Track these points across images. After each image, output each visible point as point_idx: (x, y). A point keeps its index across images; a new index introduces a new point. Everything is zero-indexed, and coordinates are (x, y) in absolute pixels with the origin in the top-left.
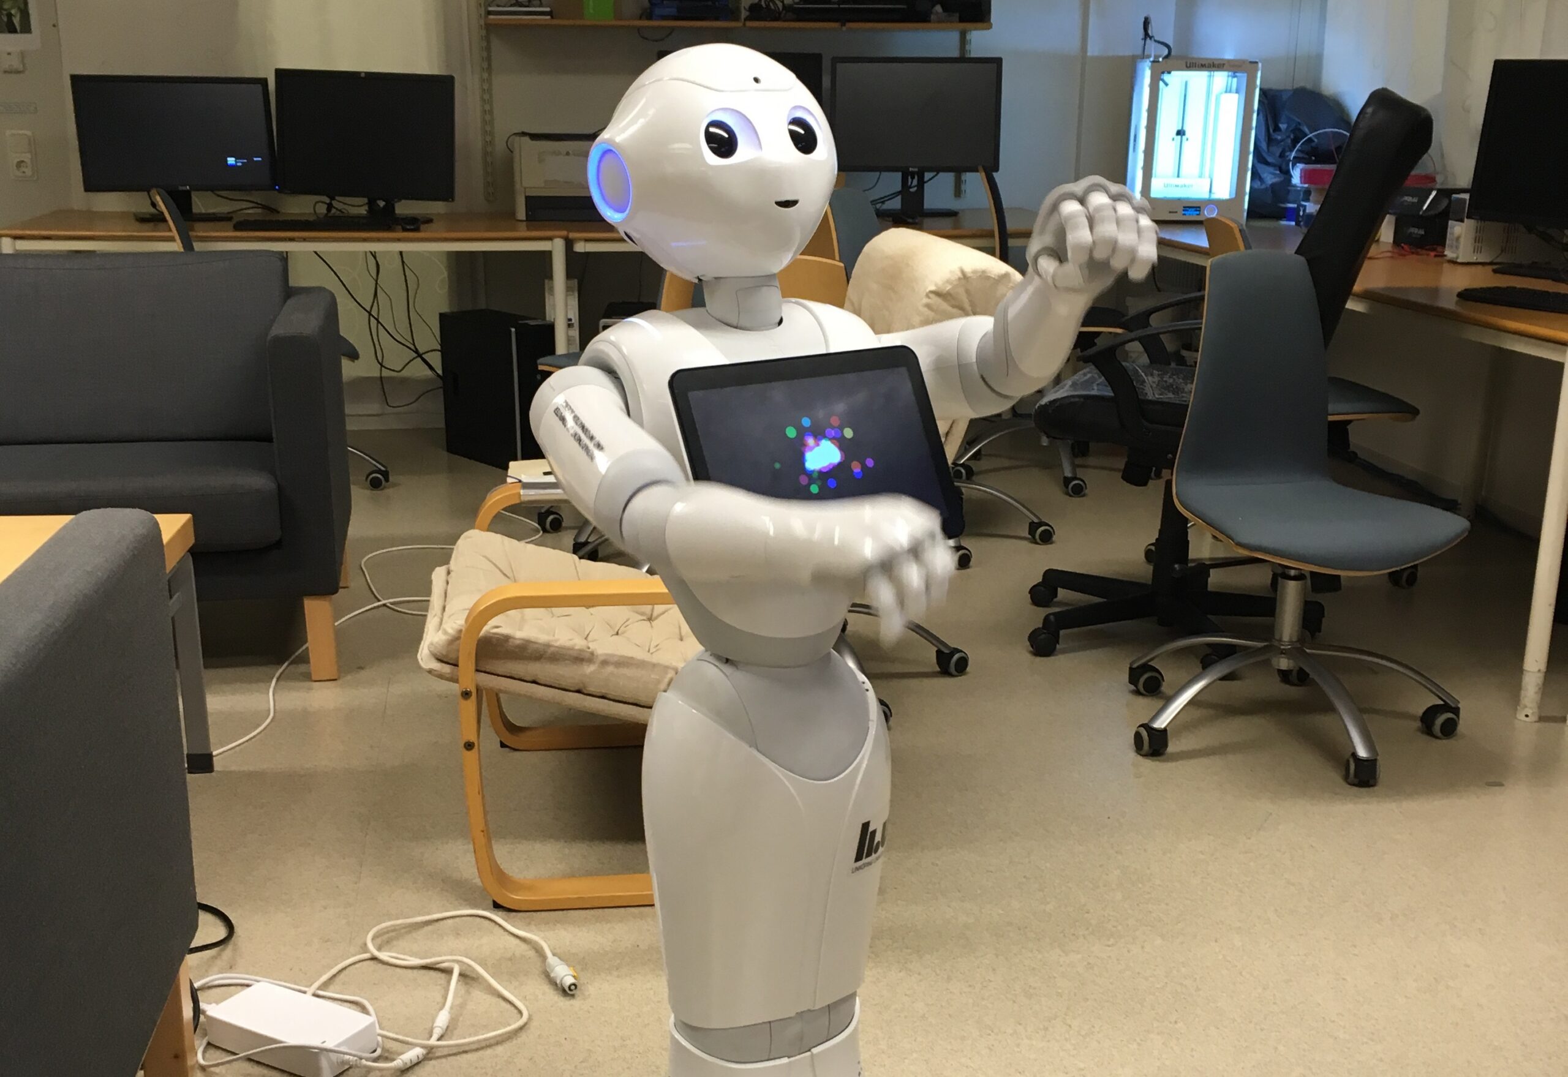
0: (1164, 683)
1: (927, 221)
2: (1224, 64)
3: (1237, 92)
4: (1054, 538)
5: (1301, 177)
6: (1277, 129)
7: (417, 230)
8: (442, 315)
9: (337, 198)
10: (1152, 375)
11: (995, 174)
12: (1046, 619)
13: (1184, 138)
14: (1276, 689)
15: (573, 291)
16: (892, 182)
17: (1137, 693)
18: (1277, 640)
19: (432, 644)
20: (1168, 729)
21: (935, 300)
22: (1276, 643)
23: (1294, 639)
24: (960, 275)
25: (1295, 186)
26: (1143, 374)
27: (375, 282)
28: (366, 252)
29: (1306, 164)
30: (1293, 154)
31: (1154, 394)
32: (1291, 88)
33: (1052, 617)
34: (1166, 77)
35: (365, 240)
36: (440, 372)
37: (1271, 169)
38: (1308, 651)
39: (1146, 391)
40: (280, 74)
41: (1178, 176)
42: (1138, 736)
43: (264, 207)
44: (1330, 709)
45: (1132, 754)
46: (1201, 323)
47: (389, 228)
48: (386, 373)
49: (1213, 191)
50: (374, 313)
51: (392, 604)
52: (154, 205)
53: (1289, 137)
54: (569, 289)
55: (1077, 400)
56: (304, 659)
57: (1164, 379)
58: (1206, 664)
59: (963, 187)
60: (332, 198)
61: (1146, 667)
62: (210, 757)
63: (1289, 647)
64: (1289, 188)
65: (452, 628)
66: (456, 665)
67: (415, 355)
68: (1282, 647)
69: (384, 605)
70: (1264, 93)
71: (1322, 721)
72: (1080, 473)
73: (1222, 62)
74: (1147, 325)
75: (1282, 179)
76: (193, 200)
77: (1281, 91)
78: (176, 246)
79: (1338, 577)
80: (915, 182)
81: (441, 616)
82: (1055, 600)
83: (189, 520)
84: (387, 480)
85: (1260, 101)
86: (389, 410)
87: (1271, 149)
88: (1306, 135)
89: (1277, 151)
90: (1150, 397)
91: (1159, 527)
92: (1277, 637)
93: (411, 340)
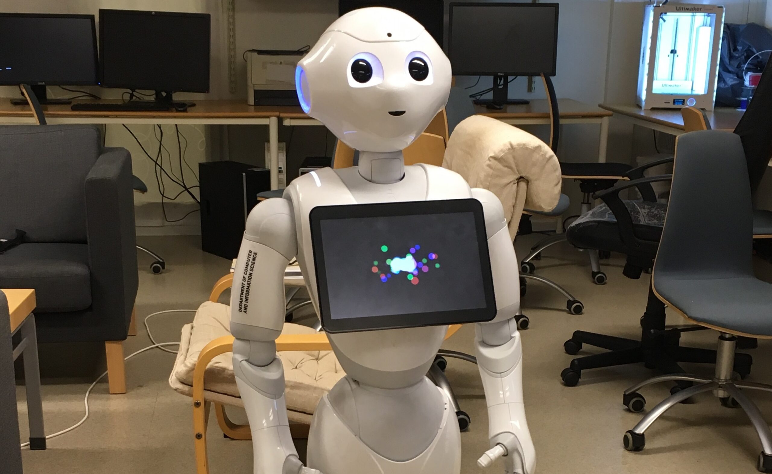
0: (645, 405)
1: (510, 108)
2: (701, 9)
3: (710, 26)
4: (583, 311)
5: (750, 81)
6: (735, 49)
7: (185, 111)
8: (201, 165)
9: (136, 90)
10: (644, 208)
11: (552, 78)
12: (573, 362)
13: (676, 55)
14: (717, 409)
15: (282, 150)
16: (487, 82)
17: (629, 410)
18: (717, 379)
19: (177, 373)
20: (645, 434)
21: (494, 162)
22: (716, 381)
23: (728, 378)
24: (509, 147)
25: (746, 86)
26: (638, 208)
27: (159, 143)
28: (154, 125)
29: (754, 72)
30: (746, 66)
31: (645, 220)
32: (745, 23)
33: (576, 361)
34: (664, 17)
35: (154, 117)
36: (199, 200)
37: (731, 75)
38: (737, 386)
39: (639, 219)
40: (102, 12)
41: (671, 79)
42: (626, 438)
43: (91, 95)
44: (749, 423)
45: (621, 450)
46: (672, 176)
47: (168, 110)
48: (166, 200)
49: (694, 89)
50: (159, 162)
51: (162, 346)
52: (23, 94)
53: (743, 55)
54: (279, 149)
55: (593, 224)
56: (106, 380)
57: (652, 211)
58: (673, 392)
59: (533, 86)
60: (133, 91)
61: (634, 394)
62: (43, 439)
63: (725, 383)
64: (743, 88)
65: (190, 363)
66: (192, 386)
67: (184, 189)
68: (720, 383)
69: (157, 347)
70: (727, 26)
71: (744, 430)
72: (603, 269)
73: (700, 7)
74: (642, 176)
75: (739, 82)
76: (47, 92)
77: (739, 25)
78: (34, 121)
79: (756, 339)
80: (502, 82)
81: (185, 355)
82: (581, 350)
83: (32, 293)
84: (163, 268)
85: (724, 31)
86: (167, 223)
87: (732, 62)
88: (755, 54)
89: (735, 63)
90: (642, 223)
91: (647, 305)
92: (717, 376)
93: (182, 180)
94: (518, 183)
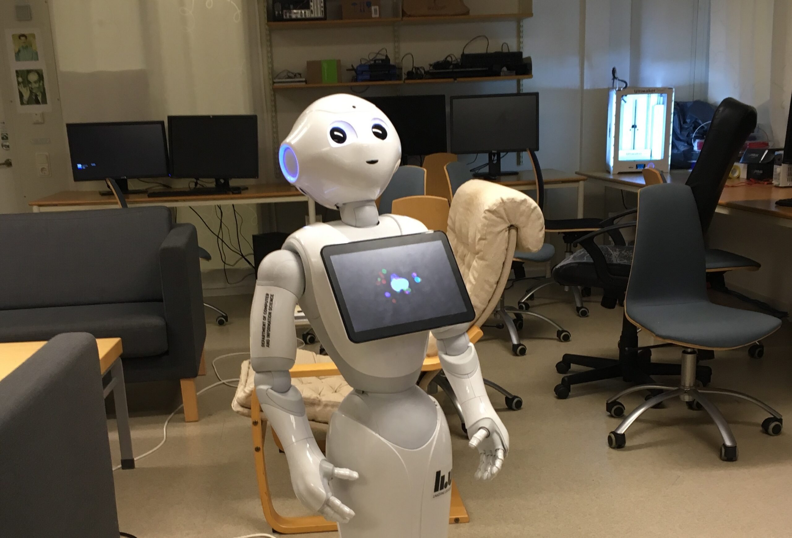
0: (625, 411)
1: (503, 178)
2: (654, 90)
3: (663, 104)
4: (571, 338)
5: (698, 147)
6: (685, 122)
7: (240, 193)
8: (254, 237)
9: (200, 179)
10: (615, 251)
11: (536, 153)
12: (563, 380)
13: (636, 129)
14: (685, 411)
16: (484, 158)
17: (611, 416)
18: (682, 386)
19: (238, 398)
20: (625, 433)
21: (488, 215)
22: (682, 388)
23: (692, 385)
24: (501, 201)
25: (695, 151)
26: (611, 251)
27: (220, 221)
28: (215, 206)
29: (700, 139)
30: (694, 135)
31: (617, 261)
32: (691, 101)
33: (566, 379)
34: (625, 98)
35: (215, 199)
36: (254, 265)
37: (683, 143)
38: (699, 391)
39: (612, 260)
40: (171, 118)
41: (634, 149)
42: (610, 437)
43: (164, 185)
44: (712, 422)
45: (606, 448)
46: (636, 223)
47: (226, 193)
48: (227, 267)
49: (652, 156)
50: (220, 236)
51: (228, 382)
52: (109, 187)
53: (691, 126)
55: (574, 265)
56: (182, 411)
57: (622, 253)
58: (647, 398)
59: (521, 160)
60: (197, 179)
61: (615, 403)
62: (132, 461)
63: (689, 389)
64: (692, 152)
65: (247, 390)
66: (251, 408)
67: (241, 257)
68: (686, 390)
69: (224, 383)
70: (677, 104)
71: (708, 428)
72: (585, 304)
73: (653, 89)
74: (612, 224)
75: (689, 148)
76: (128, 184)
77: (686, 102)
78: (119, 206)
79: (713, 351)
80: (496, 158)
81: (244, 385)
82: (569, 370)
83: (119, 341)
84: (227, 320)
85: (675, 108)
86: (229, 285)
87: (682, 132)
88: (700, 125)
89: (685, 133)
90: (615, 262)
91: (622, 330)
92: (682, 384)
93: (239, 250)
94: (509, 230)
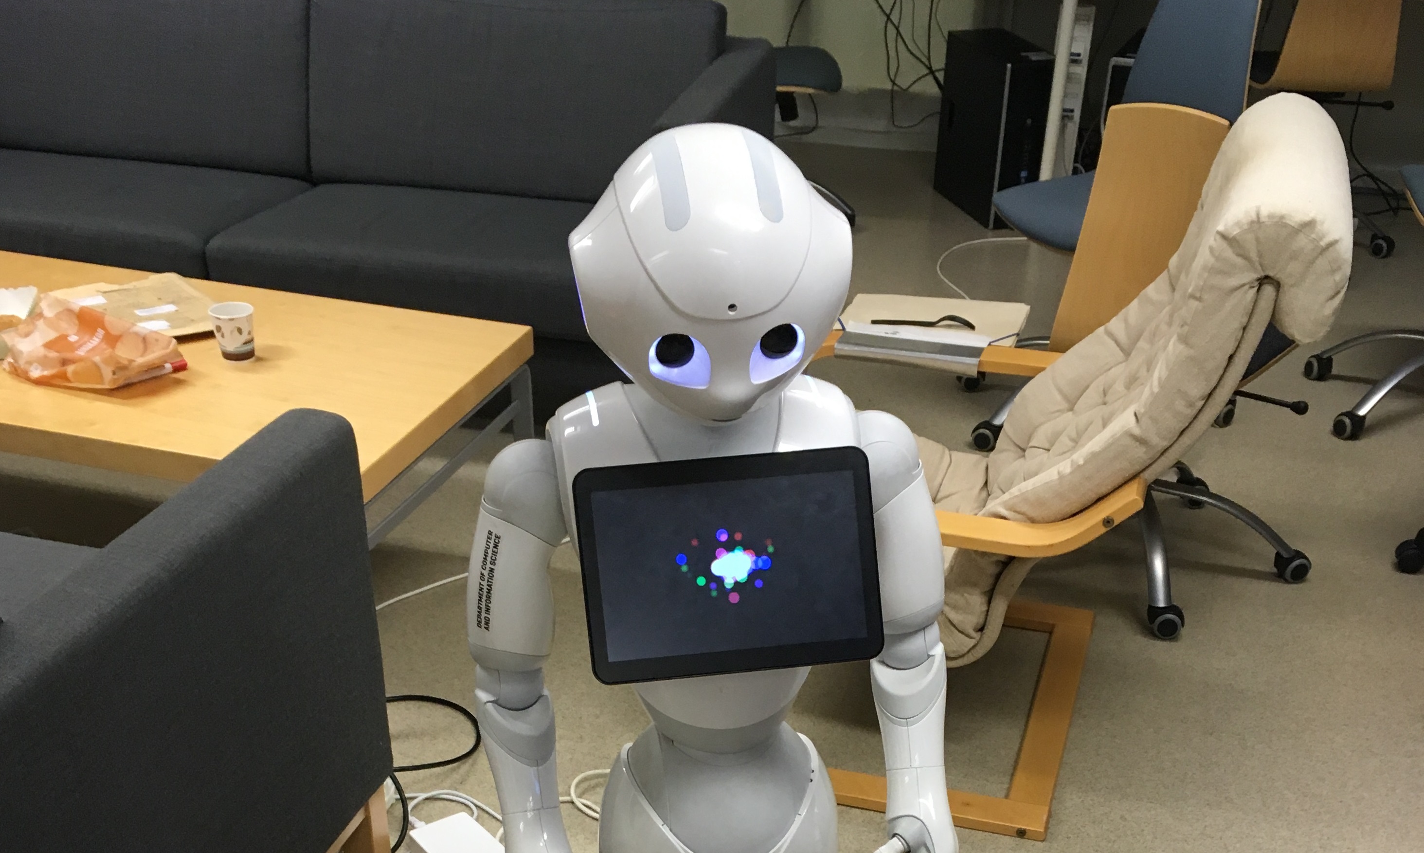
8: (953, 33)
15: (1088, 21)
21: (1220, 244)
24: (1254, 217)
50: (894, 18)
67: (926, 71)
86: (893, 128)
94: (1260, 285)
